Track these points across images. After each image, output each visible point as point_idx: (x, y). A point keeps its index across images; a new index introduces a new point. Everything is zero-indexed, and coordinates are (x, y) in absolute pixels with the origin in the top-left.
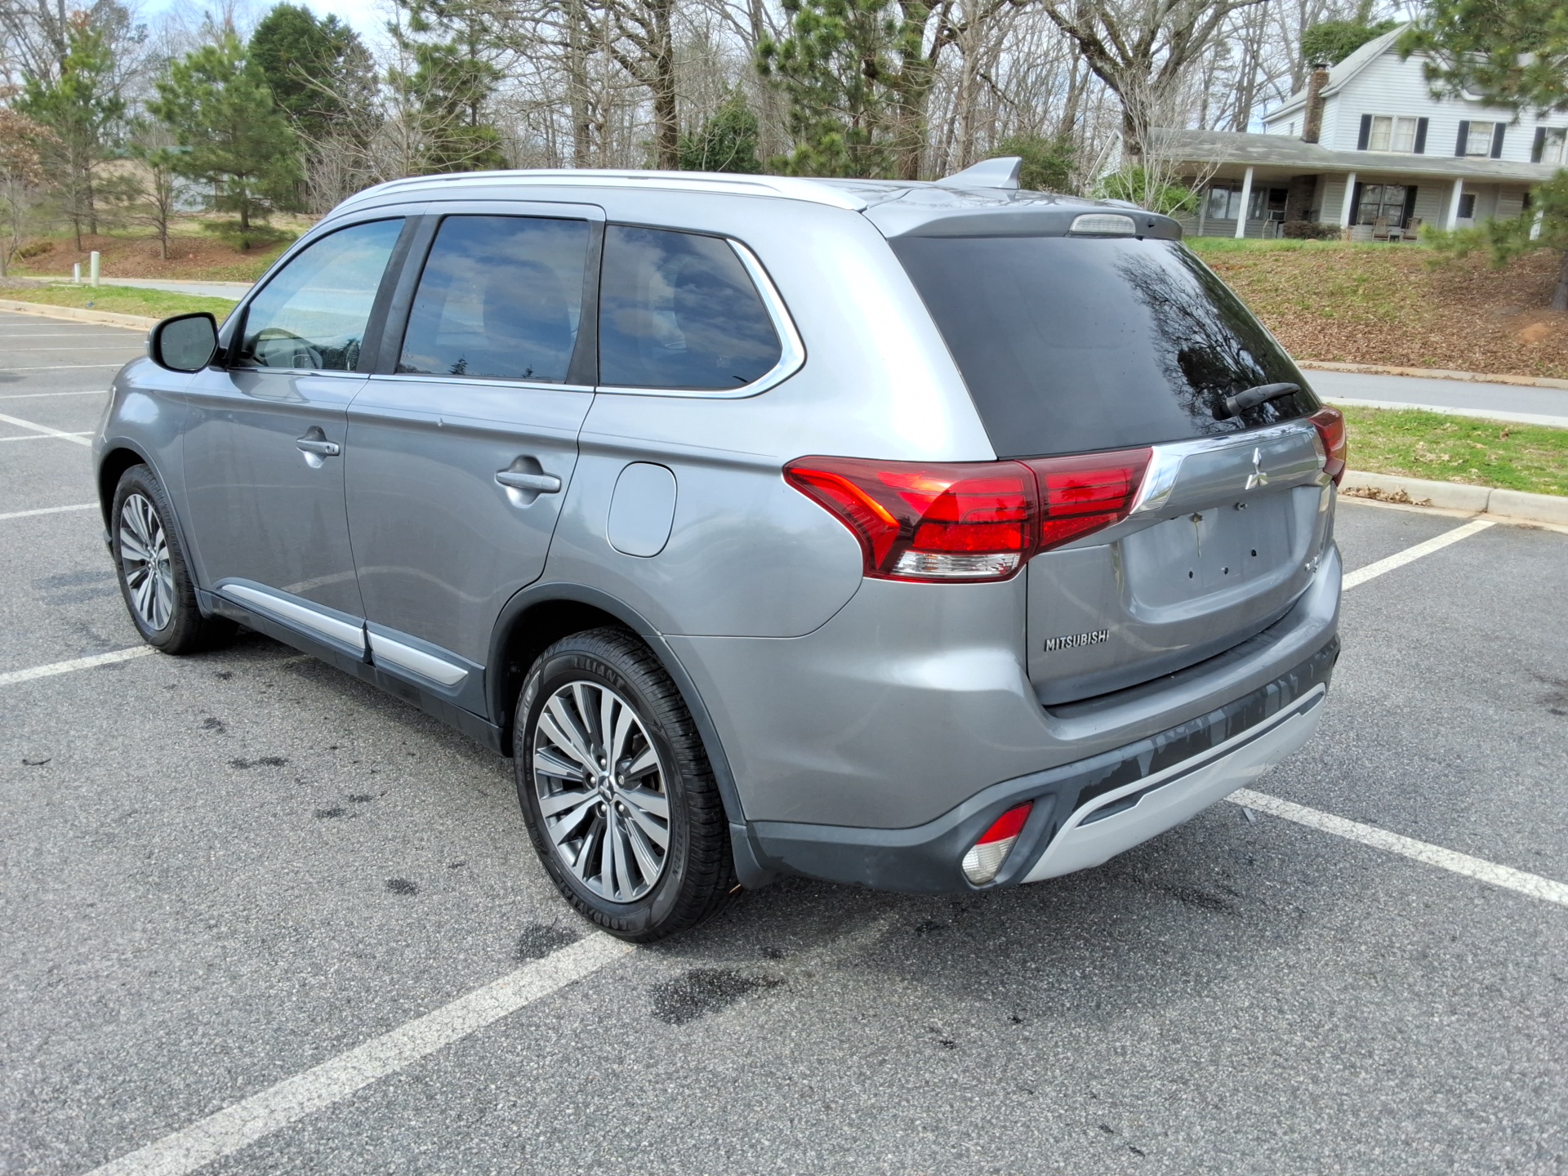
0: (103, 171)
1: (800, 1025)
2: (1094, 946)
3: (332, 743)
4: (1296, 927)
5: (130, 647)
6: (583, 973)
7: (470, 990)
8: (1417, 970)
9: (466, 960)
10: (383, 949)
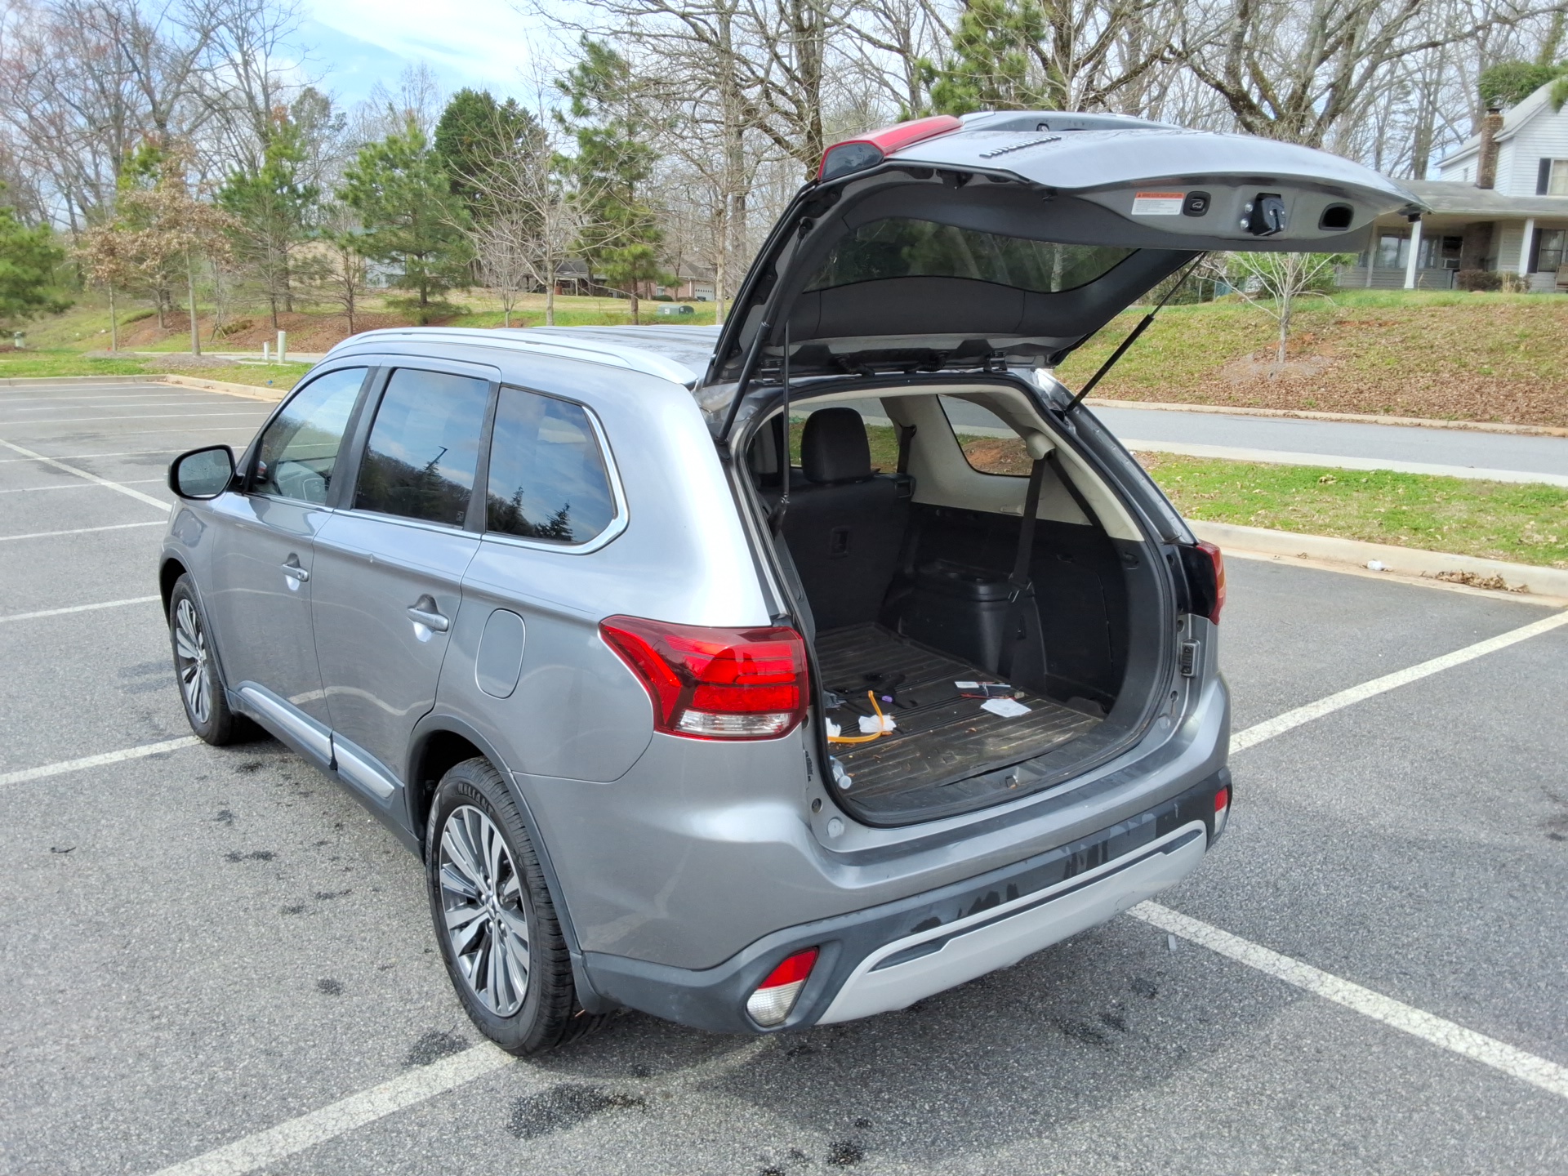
0: (298, 252)
1: (638, 1147)
2: (955, 1078)
3: (322, 837)
4: (1170, 1067)
5: (181, 736)
6: (459, 1082)
7: (352, 1092)
8: (1278, 1121)
9: (359, 1063)
10: (290, 1048)
